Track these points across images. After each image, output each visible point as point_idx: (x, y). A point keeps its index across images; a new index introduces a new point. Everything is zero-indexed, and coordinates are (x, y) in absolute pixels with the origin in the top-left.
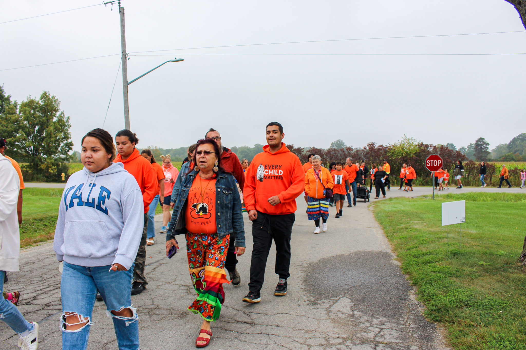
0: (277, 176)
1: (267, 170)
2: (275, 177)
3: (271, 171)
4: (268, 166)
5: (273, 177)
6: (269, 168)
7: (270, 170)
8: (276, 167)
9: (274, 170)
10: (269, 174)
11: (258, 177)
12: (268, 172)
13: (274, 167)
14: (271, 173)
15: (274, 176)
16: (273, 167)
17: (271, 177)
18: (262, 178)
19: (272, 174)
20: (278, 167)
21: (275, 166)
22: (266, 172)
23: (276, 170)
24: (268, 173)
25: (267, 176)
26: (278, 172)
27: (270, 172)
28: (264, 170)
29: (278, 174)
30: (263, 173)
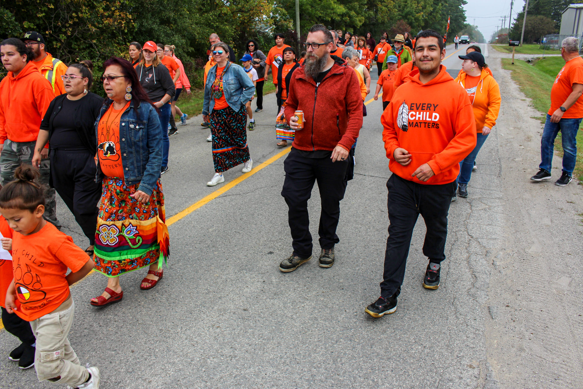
0: (429, 123)
1: (414, 113)
2: (427, 125)
3: (420, 114)
4: (415, 105)
5: (423, 125)
6: (417, 109)
7: (418, 113)
8: (428, 107)
9: (425, 113)
10: (417, 119)
11: (400, 123)
12: (415, 116)
13: (425, 108)
14: (419, 118)
15: (425, 123)
16: (423, 107)
17: (419, 124)
18: (405, 126)
19: (421, 119)
20: (432, 108)
21: (426, 106)
22: (412, 116)
23: (428, 113)
24: (414, 118)
25: (413, 123)
26: (430, 117)
27: (418, 116)
28: (409, 112)
29: (430, 120)
30: (406, 117)
